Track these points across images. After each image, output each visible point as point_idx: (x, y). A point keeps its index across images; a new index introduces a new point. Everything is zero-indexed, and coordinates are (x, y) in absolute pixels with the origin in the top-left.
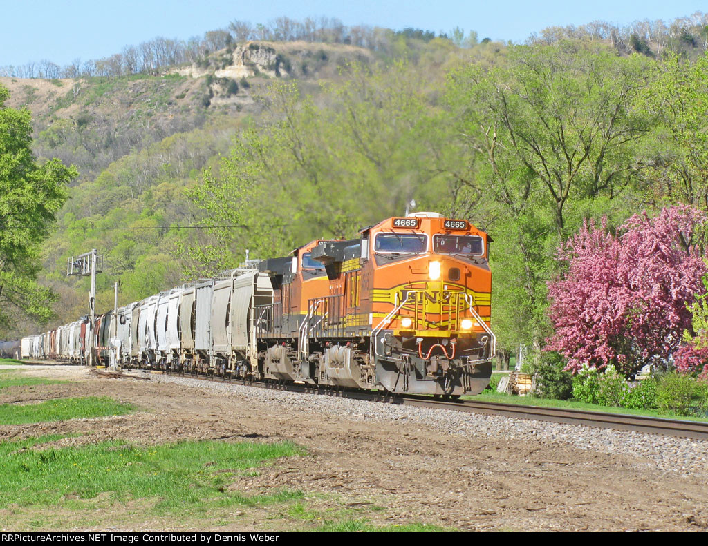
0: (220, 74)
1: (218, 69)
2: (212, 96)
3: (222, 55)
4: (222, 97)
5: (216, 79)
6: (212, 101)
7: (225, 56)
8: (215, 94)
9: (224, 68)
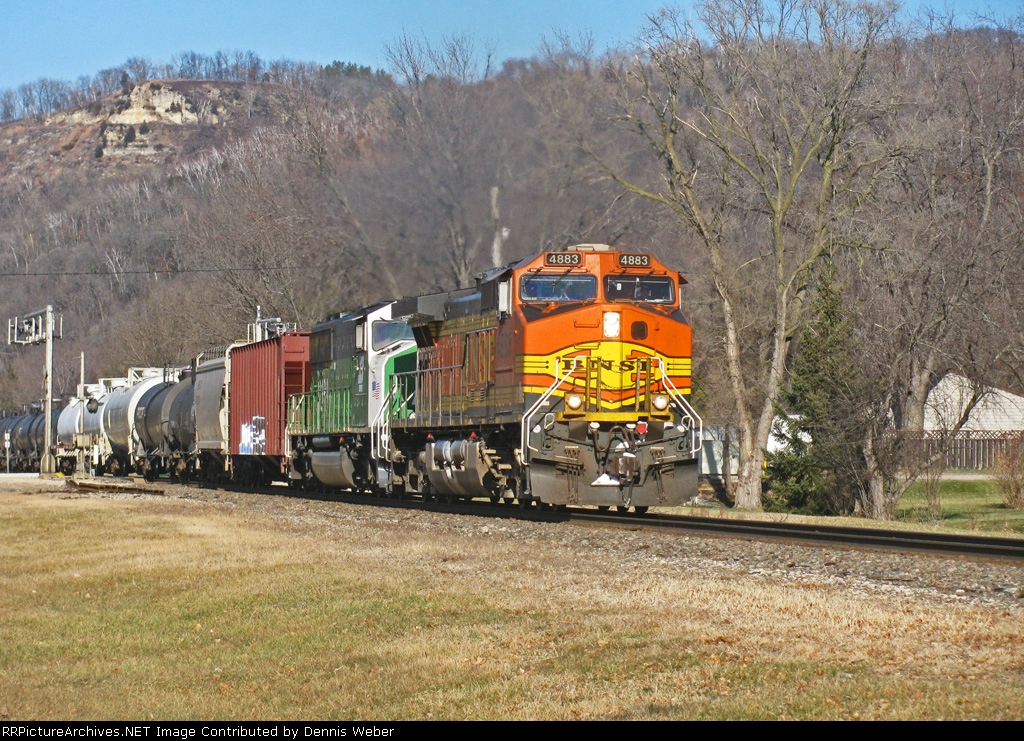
0: (117, 119)
1: (112, 113)
2: (105, 145)
3: (116, 97)
4: (119, 146)
5: (111, 125)
6: (106, 152)
7: (120, 97)
8: (109, 143)
9: (119, 112)
